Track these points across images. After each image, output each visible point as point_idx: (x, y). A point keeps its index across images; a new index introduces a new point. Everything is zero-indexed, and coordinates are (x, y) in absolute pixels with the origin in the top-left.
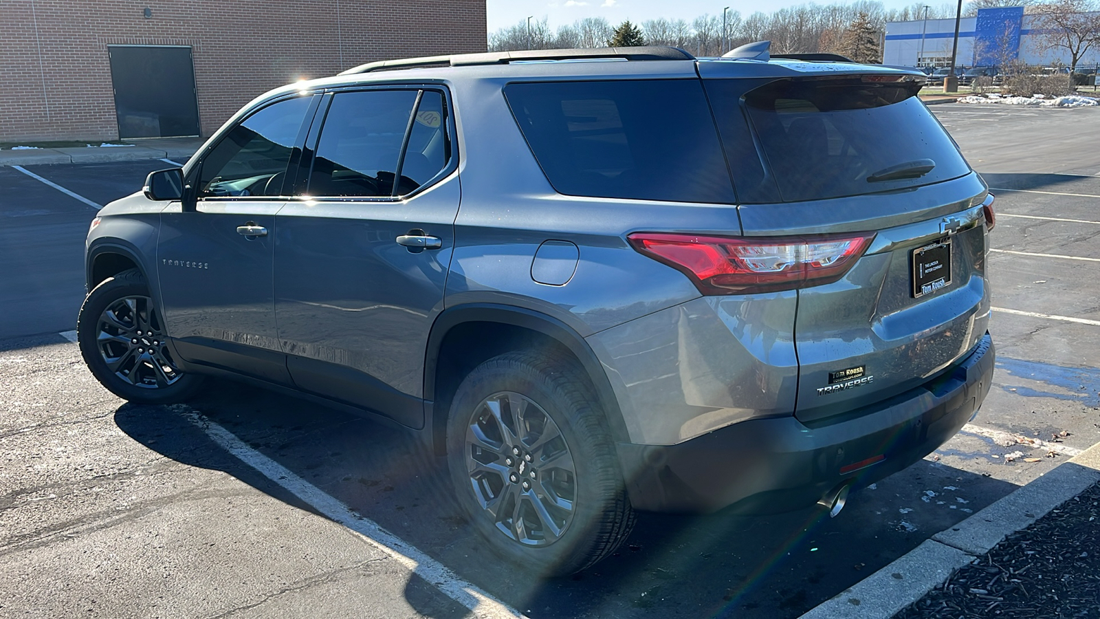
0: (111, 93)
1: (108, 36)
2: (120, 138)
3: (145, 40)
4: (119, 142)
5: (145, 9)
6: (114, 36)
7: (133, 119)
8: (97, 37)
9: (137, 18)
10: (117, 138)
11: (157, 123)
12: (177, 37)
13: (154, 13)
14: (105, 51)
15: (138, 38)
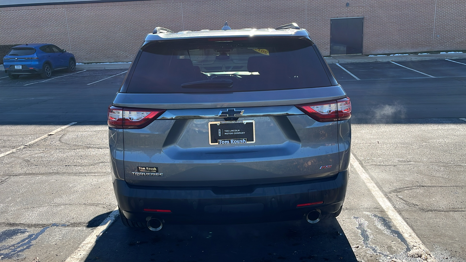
0: (329, 38)
1: (331, 15)
2: (330, 55)
3: (345, 16)
4: (330, 56)
5: (347, 3)
6: (333, 15)
7: (337, 47)
8: (327, 16)
9: (343, 7)
10: (329, 55)
11: (345, 49)
12: (358, 14)
13: (350, 4)
14: (329, 21)
15: (342, 15)
